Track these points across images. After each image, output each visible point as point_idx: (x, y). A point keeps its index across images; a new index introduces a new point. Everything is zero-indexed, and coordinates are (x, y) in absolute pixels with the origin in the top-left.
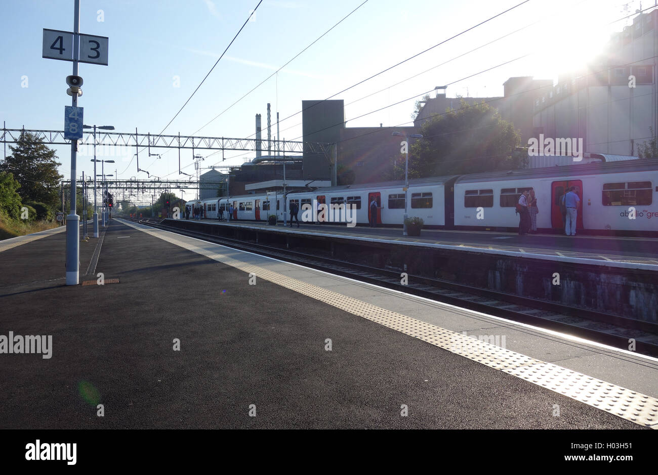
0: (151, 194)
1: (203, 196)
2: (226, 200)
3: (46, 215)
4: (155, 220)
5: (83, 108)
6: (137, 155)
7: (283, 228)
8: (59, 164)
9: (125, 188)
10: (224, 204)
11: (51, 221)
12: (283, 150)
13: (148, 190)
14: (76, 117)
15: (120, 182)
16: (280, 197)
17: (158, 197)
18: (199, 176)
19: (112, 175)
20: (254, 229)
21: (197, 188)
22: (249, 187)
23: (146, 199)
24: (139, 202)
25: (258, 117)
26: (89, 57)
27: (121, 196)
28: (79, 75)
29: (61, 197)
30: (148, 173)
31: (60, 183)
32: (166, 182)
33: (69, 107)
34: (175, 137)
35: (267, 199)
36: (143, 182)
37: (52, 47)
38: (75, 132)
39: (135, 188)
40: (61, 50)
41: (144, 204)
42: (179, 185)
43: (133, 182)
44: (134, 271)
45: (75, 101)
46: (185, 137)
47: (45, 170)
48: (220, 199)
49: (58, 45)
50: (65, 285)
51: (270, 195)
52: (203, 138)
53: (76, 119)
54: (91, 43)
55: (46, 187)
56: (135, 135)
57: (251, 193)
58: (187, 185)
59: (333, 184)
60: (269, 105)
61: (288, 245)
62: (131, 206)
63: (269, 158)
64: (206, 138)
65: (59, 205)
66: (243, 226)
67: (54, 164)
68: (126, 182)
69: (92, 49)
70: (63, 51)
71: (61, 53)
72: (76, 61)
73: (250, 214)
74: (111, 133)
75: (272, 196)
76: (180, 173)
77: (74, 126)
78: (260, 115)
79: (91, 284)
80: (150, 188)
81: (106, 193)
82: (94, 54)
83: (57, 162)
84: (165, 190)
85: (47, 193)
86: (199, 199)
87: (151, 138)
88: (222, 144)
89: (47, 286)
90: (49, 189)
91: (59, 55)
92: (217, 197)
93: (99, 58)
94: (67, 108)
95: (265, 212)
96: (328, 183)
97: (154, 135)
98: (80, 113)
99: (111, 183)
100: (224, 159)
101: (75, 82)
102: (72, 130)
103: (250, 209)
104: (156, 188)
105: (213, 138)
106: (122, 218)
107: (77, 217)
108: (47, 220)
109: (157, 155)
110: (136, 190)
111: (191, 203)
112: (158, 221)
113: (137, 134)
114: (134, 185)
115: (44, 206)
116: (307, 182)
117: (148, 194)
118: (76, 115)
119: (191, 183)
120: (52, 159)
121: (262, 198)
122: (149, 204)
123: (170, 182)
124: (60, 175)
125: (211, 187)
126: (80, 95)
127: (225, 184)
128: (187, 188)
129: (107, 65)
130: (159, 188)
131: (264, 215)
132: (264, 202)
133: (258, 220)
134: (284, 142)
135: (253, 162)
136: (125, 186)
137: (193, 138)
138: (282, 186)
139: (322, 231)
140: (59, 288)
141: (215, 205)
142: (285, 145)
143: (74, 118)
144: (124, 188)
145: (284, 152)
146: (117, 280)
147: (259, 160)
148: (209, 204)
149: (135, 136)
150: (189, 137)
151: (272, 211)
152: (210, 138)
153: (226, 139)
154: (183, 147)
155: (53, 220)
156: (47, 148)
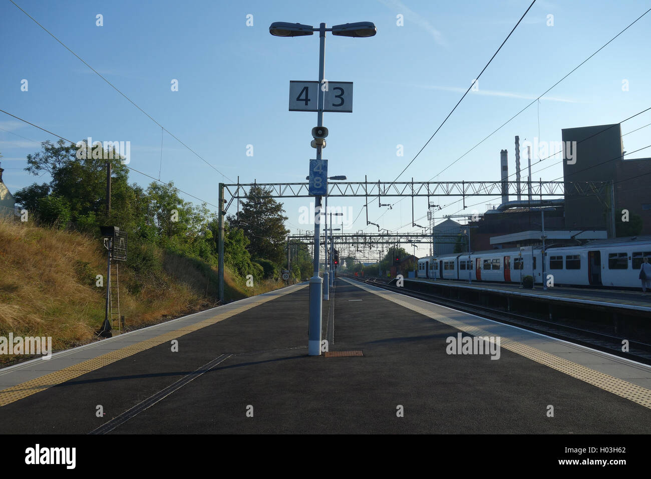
0: (378, 249)
1: (437, 251)
2: (467, 257)
3: (273, 273)
4: (383, 280)
5: (327, 160)
6: (366, 206)
7: (543, 293)
8: (286, 218)
9: (351, 243)
10: (464, 262)
11: (277, 280)
12: (539, 193)
13: (375, 245)
14: (321, 171)
15: (346, 236)
16: (537, 252)
17: (386, 253)
18: (432, 228)
19: (339, 230)
20: (504, 294)
21: (430, 243)
22: (494, 240)
23: (372, 256)
24: (365, 258)
25: (504, 154)
26: (334, 105)
27: (346, 252)
28: (323, 125)
29: (287, 254)
30: (378, 226)
31: (286, 239)
32: (396, 236)
33: (314, 160)
34: (408, 183)
35: (520, 255)
36: (370, 236)
37: (298, 99)
38: (319, 187)
39: (362, 243)
40: (307, 100)
41: (370, 262)
42: (411, 239)
43: (360, 236)
44: (376, 342)
45: (319, 153)
46: (420, 183)
47: (273, 225)
48: (459, 256)
49: (303, 97)
50: (307, 356)
51: (523, 250)
52: (440, 183)
53: (320, 173)
54: (336, 90)
55: (273, 243)
56: (364, 183)
57: (496, 248)
58: (420, 239)
59: (609, 236)
60: (517, 138)
61: (550, 315)
62: (356, 263)
63: (519, 204)
64: (443, 183)
65: (284, 262)
66: (490, 289)
67: (281, 218)
68: (353, 236)
69: (336, 96)
70: (309, 102)
71: (306, 104)
72: (320, 112)
73: (499, 274)
74: (339, 183)
75: (527, 252)
76: (414, 225)
77: (318, 180)
78: (506, 150)
79: (334, 356)
80: (377, 243)
81: (332, 248)
82: (339, 101)
83: (284, 216)
84: (393, 244)
85: (274, 249)
86: (432, 255)
87: (382, 186)
88: (462, 190)
89: (290, 355)
90: (276, 245)
91: (304, 107)
92: (455, 253)
93: (343, 105)
94: (312, 161)
95: (518, 272)
96: (603, 234)
97: (384, 183)
98: (325, 166)
99: (338, 237)
100: (465, 207)
101: (320, 133)
102: (317, 185)
103: (496, 267)
104: (385, 243)
105: (451, 183)
106: (347, 277)
107: (320, 279)
108: (273, 279)
109: (388, 205)
110: (362, 245)
111: (424, 261)
112: (387, 281)
113: (366, 183)
114: (361, 240)
115: (271, 264)
116: (573, 233)
117: (375, 249)
118: (321, 169)
119: (424, 236)
120: (279, 213)
121: (513, 254)
122: (375, 261)
123: (400, 236)
124: (287, 230)
125: (447, 240)
126: (324, 147)
127: (465, 236)
128: (419, 242)
129: (351, 112)
130: (387, 243)
131: (515, 275)
132: (516, 259)
133: (507, 281)
134: (541, 183)
135: (499, 209)
136: (351, 241)
137: (428, 183)
138: (541, 238)
139: (599, 299)
140: (303, 359)
141: (453, 262)
142: (542, 187)
143: (319, 172)
144: (349, 243)
145: (541, 195)
146: (360, 353)
147: (506, 206)
148: (445, 261)
149: (364, 185)
150: (424, 183)
151: (528, 271)
152: (448, 183)
153: (467, 182)
154: (417, 195)
155: (279, 279)
156: (274, 202)
